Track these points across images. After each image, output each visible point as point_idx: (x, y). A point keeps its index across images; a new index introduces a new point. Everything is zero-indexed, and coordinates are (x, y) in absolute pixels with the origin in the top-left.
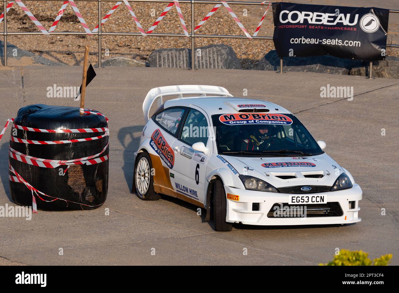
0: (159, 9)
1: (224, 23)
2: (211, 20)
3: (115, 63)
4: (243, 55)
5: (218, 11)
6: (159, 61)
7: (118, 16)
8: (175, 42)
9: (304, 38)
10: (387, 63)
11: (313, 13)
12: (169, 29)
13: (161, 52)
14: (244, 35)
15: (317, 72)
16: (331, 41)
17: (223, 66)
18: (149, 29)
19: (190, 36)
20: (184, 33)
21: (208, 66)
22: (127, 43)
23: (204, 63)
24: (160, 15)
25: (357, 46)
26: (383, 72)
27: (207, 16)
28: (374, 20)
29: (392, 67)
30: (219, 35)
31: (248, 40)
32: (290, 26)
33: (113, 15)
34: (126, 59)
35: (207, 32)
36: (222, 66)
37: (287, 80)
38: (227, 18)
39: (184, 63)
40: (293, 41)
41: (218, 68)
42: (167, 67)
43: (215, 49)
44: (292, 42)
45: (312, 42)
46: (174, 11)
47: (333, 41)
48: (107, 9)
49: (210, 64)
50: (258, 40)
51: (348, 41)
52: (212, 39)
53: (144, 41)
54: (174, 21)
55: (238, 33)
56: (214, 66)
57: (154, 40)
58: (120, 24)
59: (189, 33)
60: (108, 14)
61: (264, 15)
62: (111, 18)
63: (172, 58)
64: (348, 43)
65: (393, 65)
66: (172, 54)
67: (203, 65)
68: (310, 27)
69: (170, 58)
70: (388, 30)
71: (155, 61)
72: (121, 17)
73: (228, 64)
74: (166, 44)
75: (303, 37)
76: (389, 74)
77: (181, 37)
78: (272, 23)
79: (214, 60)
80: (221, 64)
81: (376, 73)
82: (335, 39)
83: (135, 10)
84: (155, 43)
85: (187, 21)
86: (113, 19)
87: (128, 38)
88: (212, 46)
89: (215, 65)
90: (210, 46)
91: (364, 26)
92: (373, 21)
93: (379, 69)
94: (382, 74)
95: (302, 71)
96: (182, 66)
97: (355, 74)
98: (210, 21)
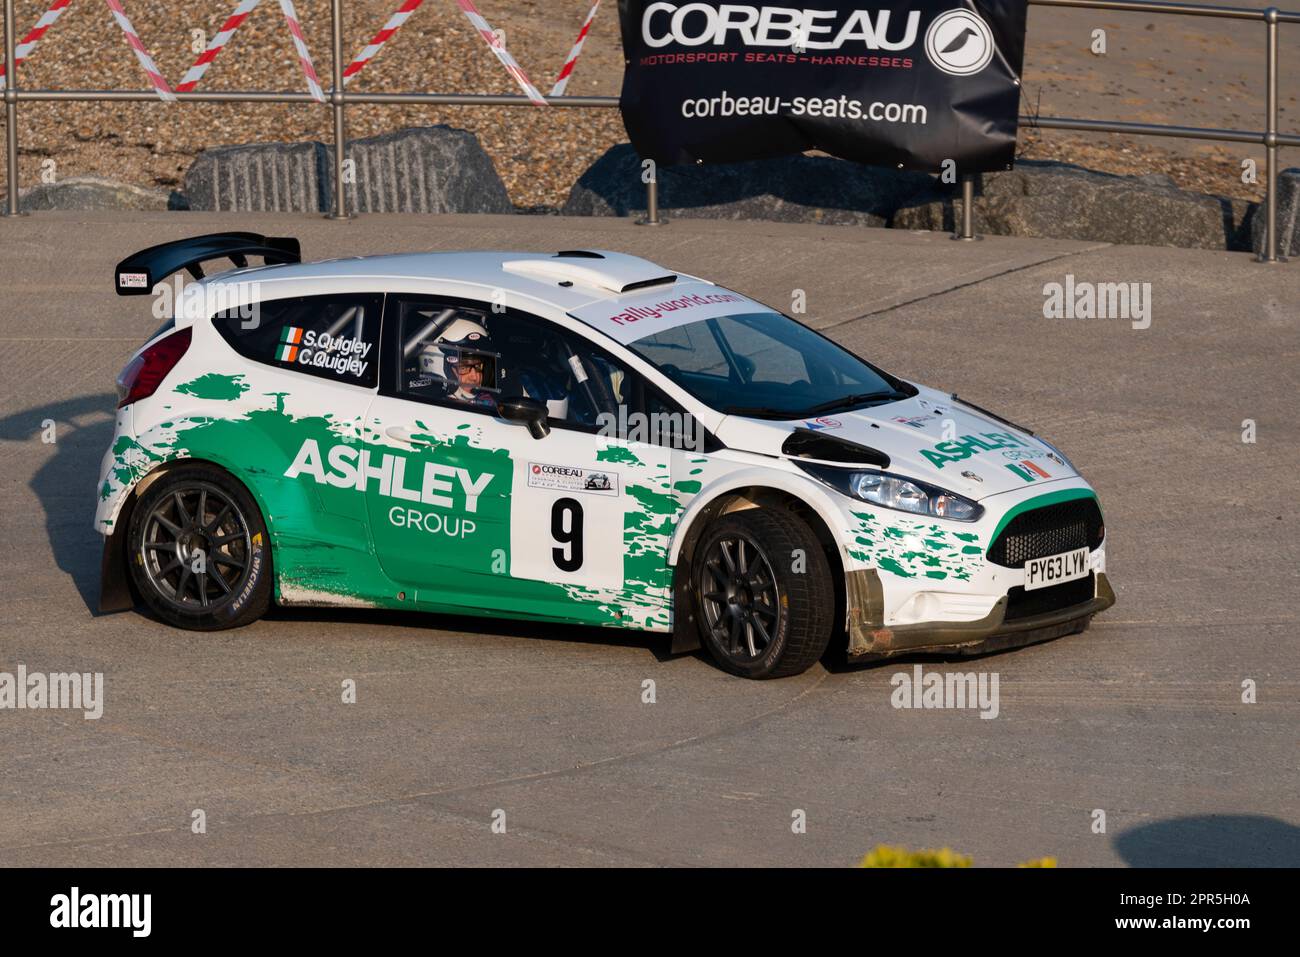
0: (219, 5)
1: (448, 50)
2: (400, 40)
3: (66, 199)
4: (517, 164)
5: (425, 10)
6: (222, 190)
7: (73, 33)
8: (277, 120)
9: (727, 96)
10: (1025, 182)
11: (760, 11)
12: (252, 76)
13: (228, 158)
14: (519, 93)
15: (778, 219)
16: (824, 105)
17: (447, 201)
18: (183, 76)
19: (329, 97)
20: (305, 90)
21: (395, 205)
22: (108, 128)
23: (381, 195)
24: (222, 26)
25: (914, 120)
26: (1009, 216)
27: (388, 27)
28: (974, 33)
29: (1041, 199)
30: (432, 92)
31: (534, 108)
32: (680, 58)
33: (54, 29)
34: (105, 183)
35: (387, 83)
36: (444, 203)
37: (671, 248)
38: (456, 32)
39: (308, 195)
40: (690, 108)
41: (430, 212)
42: (249, 209)
43: (417, 144)
44: (688, 112)
45: (756, 109)
46: (269, 10)
47: (831, 104)
48: (33, 7)
49: (402, 198)
50: (569, 108)
51: (882, 106)
52: (407, 109)
53: (166, 120)
54: (270, 47)
55: (496, 84)
56: (416, 204)
57: (202, 117)
58: (81, 59)
59: (323, 90)
60: (39, 25)
61: (588, 21)
62: (47, 41)
63: (267, 176)
64: (884, 109)
65: (1045, 191)
66: (265, 163)
67: (376, 200)
68: (749, 57)
69: (260, 177)
70: (1025, 67)
71: (208, 191)
72: (85, 34)
73: (463, 197)
74: (244, 130)
75: (725, 93)
76: (1032, 221)
77: (297, 104)
78: (616, 49)
79: (415, 182)
80: (438, 195)
81: (987, 218)
82: (837, 99)
83: (134, 9)
84: (207, 124)
85: (318, 47)
86: (55, 43)
87: (109, 110)
88: (406, 135)
89: (419, 199)
90: (401, 133)
91: (939, 51)
92: (971, 36)
93: (995, 207)
94: (1007, 223)
95: (724, 215)
96: (303, 208)
97: (911, 222)
98: (398, 46)
